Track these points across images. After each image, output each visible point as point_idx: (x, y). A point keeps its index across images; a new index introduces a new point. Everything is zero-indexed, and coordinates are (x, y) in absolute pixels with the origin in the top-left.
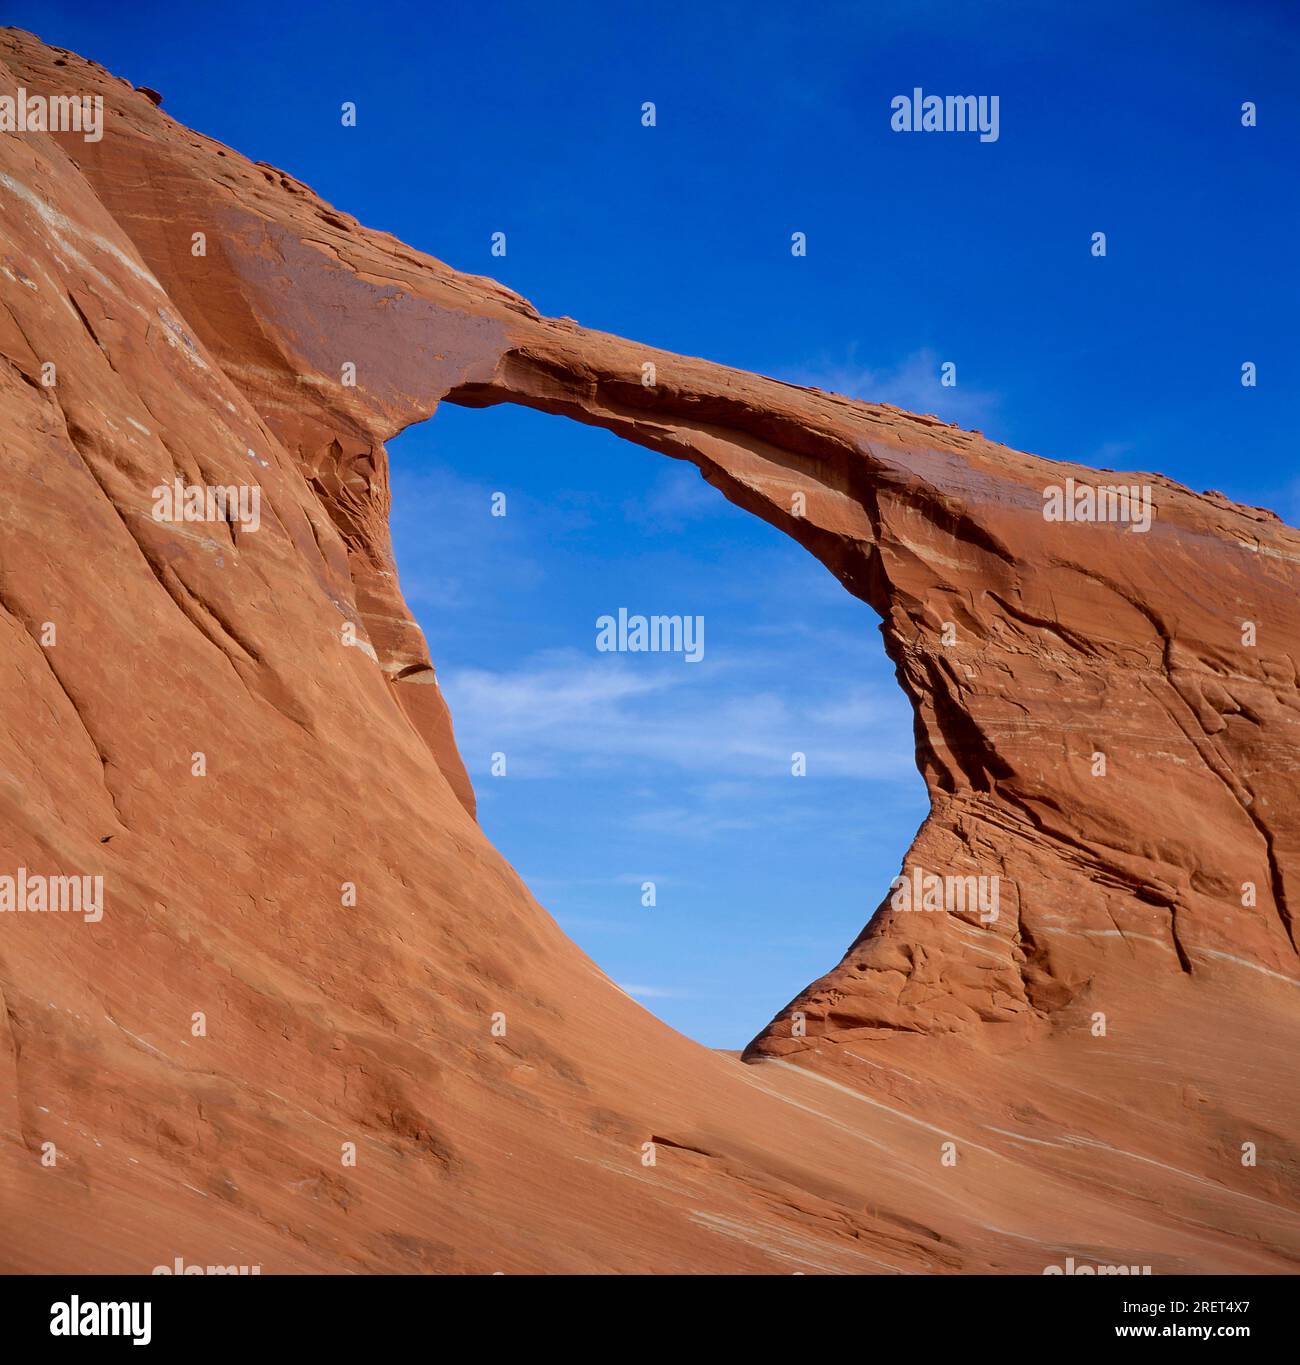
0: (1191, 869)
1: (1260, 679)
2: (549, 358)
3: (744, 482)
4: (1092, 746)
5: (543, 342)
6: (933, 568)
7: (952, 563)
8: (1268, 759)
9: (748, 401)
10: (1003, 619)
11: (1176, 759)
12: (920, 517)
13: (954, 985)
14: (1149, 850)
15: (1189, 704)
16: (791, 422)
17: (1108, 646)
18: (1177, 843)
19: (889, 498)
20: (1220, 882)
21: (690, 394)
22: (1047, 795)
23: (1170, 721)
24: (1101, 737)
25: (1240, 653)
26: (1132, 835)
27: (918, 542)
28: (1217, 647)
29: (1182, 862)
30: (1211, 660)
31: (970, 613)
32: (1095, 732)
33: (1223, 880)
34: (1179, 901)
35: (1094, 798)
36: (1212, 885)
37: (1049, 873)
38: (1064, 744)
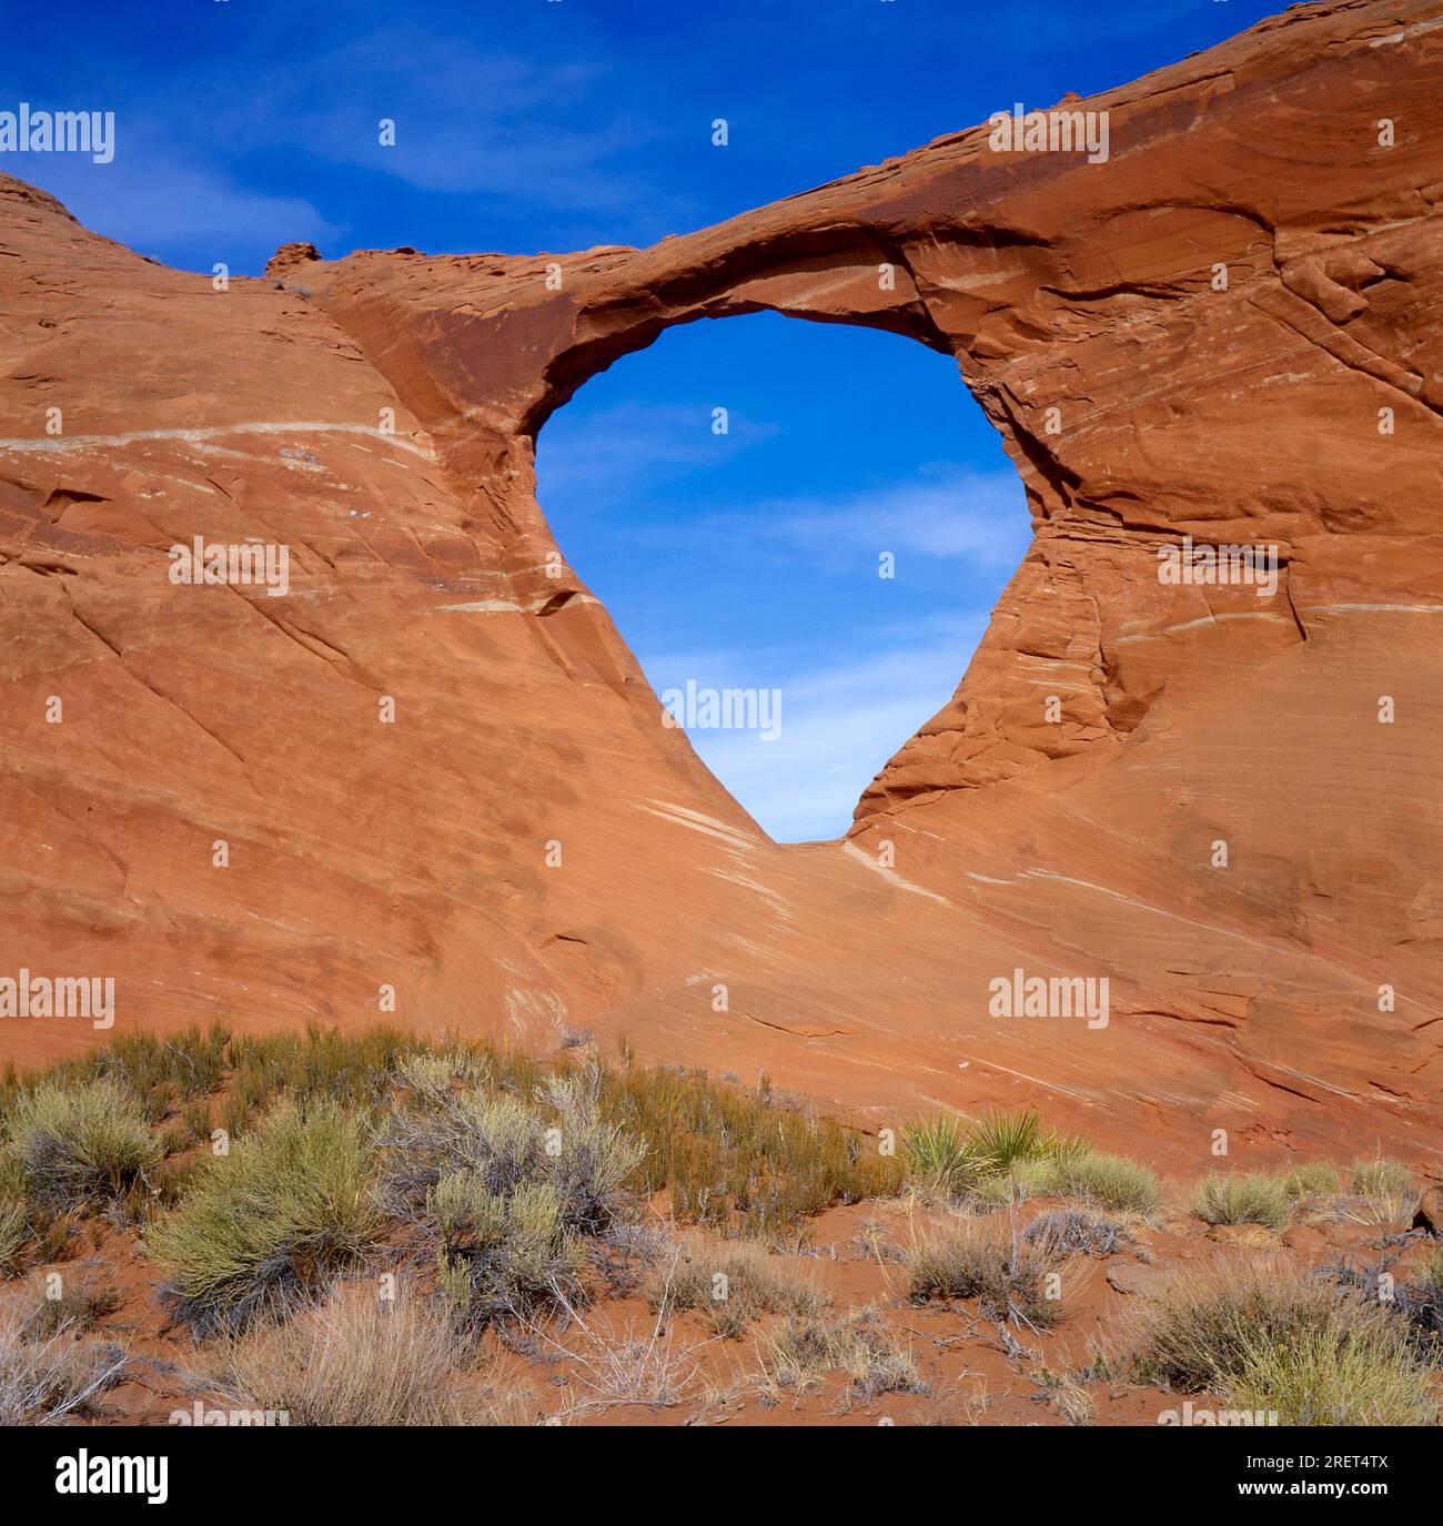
0: (1313, 510)
1: (1421, 214)
2: (609, 298)
3: (793, 308)
4: (1170, 411)
5: (601, 289)
6: (977, 294)
7: (999, 278)
8: (1430, 321)
9: (757, 238)
10: (1065, 308)
11: (1293, 377)
12: (956, 249)
13: (1010, 730)
14: (1247, 508)
15: (1306, 300)
16: (800, 234)
17: (1194, 278)
18: (1284, 486)
19: (915, 248)
20: (1359, 512)
21: (713, 261)
22: (1119, 489)
23: (1284, 332)
24: (1179, 394)
25: (1378, 196)
26: (1220, 497)
27: (959, 275)
28: (1341, 206)
29: (1297, 506)
30: (1336, 226)
31: (1026, 322)
32: (1169, 392)
33: (1361, 508)
34: (1293, 556)
35: (1173, 471)
36: (1352, 519)
37: (1132, 574)
38: (1132, 423)
